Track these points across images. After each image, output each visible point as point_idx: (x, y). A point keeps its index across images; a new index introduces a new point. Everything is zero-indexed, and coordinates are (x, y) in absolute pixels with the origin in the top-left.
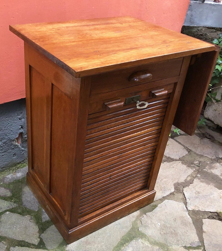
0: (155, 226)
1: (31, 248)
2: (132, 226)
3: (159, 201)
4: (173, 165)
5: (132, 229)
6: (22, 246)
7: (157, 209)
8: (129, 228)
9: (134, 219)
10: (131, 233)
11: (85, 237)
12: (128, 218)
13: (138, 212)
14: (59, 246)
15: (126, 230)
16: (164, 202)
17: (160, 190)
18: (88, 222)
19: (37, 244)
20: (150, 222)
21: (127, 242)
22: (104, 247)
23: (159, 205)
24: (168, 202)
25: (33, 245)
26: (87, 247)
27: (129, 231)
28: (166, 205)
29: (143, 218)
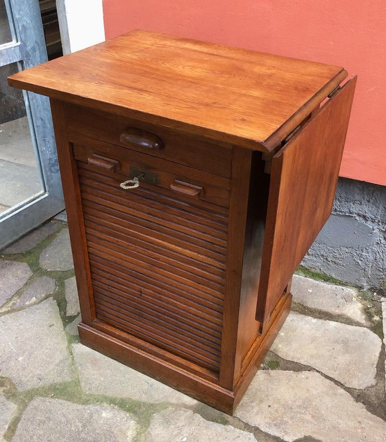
0: (176, 436)
1: (60, 314)
2: (158, 402)
3: (241, 423)
4: (366, 421)
5: (152, 405)
6: (59, 305)
7: (218, 427)
8: (151, 402)
9: (174, 401)
10: (142, 407)
11: (103, 356)
12: (172, 392)
13: (195, 402)
14: (74, 336)
15: (144, 398)
16: (246, 433)
17: (270, 418)
18: (107, 335)
19: (67, 315)
20: (180, 424)
21: (120, 407)
22: (97, 382)
23: (230, 427)
24: (250, 439)
25: (65, 313)
26: (88, 364)
27: (144, 404)
28: (239, 437)
29: (182, 412)
